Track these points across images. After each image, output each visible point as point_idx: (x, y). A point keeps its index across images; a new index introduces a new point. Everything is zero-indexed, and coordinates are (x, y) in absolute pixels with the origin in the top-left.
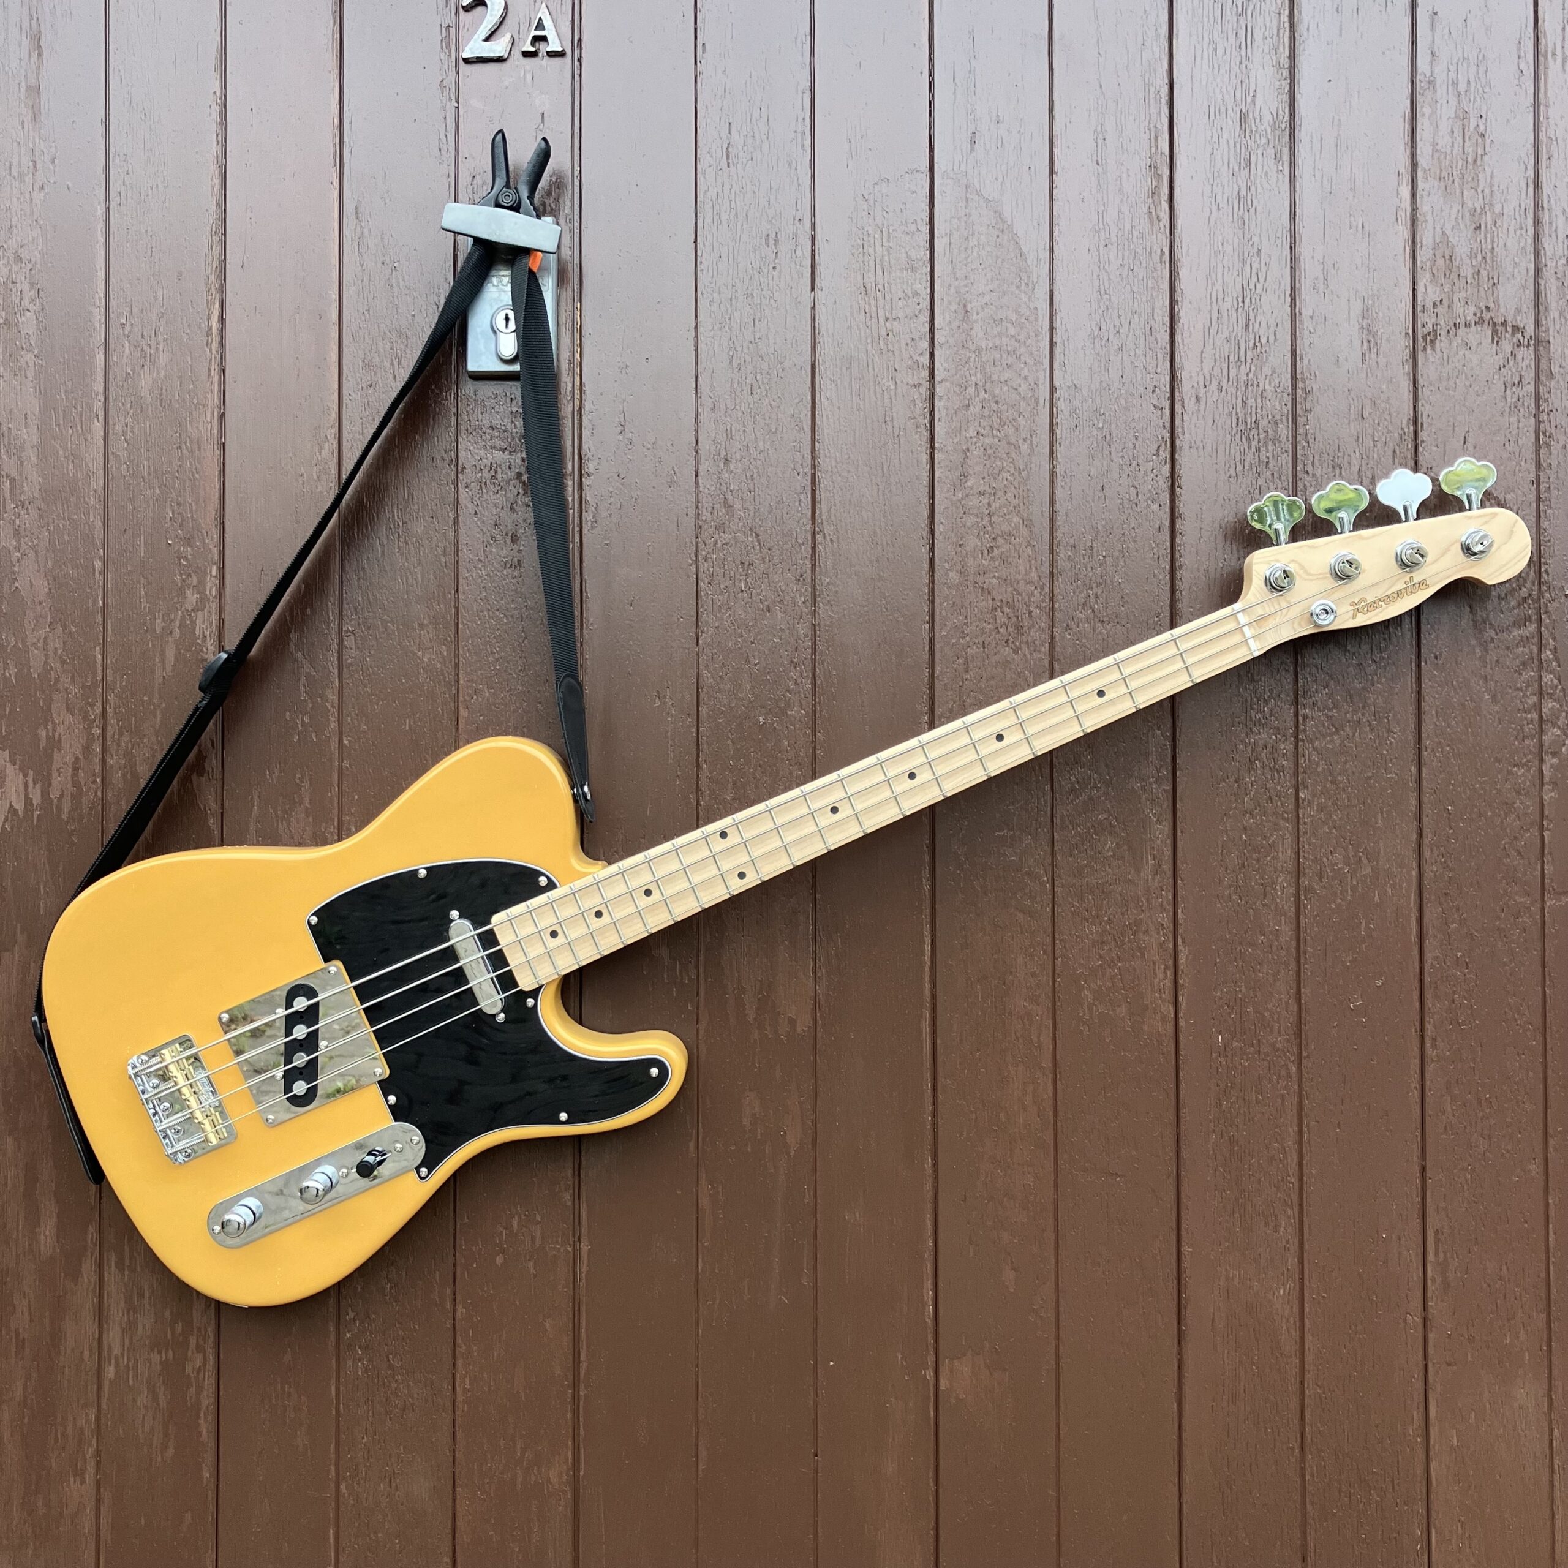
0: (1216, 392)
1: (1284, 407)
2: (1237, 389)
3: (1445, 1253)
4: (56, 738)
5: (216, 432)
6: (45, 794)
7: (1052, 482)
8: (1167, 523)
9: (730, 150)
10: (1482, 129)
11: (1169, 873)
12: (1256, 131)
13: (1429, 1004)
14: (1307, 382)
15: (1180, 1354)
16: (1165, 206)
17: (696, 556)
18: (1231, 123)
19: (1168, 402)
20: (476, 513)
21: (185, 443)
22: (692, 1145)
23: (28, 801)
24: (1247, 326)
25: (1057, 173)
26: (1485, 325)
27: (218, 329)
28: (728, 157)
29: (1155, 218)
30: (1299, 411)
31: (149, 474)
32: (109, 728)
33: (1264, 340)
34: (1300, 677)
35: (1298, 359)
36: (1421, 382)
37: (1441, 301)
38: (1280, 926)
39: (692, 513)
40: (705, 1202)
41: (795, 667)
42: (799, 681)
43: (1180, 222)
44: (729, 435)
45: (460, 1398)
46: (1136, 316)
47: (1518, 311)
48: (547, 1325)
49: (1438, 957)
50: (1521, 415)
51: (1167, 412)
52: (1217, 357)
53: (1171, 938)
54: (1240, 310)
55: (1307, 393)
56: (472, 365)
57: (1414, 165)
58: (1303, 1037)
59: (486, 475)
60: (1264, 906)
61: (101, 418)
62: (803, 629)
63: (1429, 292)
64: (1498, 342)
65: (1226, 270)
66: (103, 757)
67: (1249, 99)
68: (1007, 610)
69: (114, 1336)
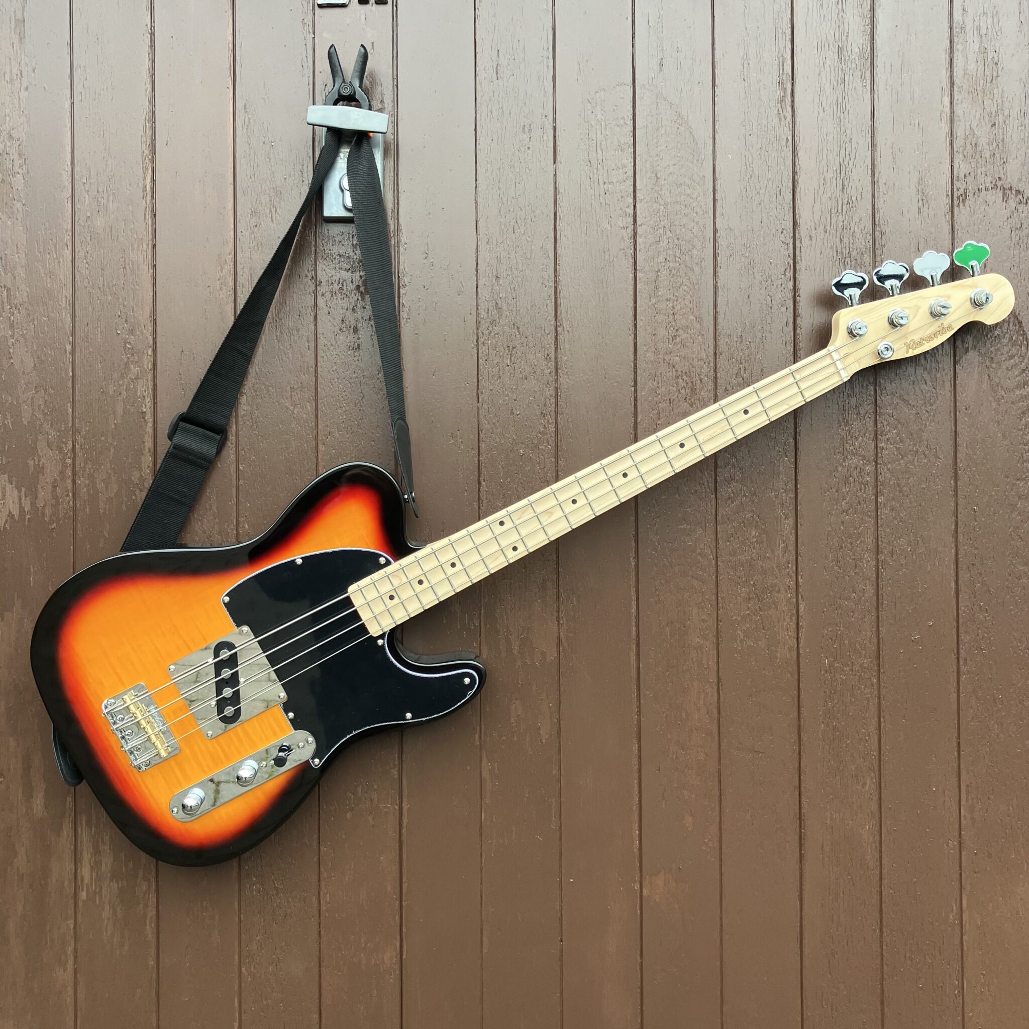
0: (823, 232)
1: (867, 243)
2: (837, 231)
3: (973, 799)
4: (41, 466)
5: (150, 257)
6: (33, 504)
7: (715, 293)
8: (792, 320)
9: (498, 68)
10: (996, 59)
11: (794, 552)
12: (849, 59)
13: (962, 636)
14: (882, 227)
15: (801, 869)
16: (789, 109)
17: (477, 341)
18: (832, 54)
19: (792, 240)
20: (329, 313)
21: (129, 264)
22: (477, 736)
23: (21, 509)
24: (843, 189)
25: (717, 86)
26: (998, 190)
27: (150, 187)
28: (497, 73)
29: (782, 118)
30: (877, 246)
31: (104, 285)
32: (77, 459)
33: (854, 199)
34: (878, 422)
35: (876, 211)
36: (956, 227)
37: (969, 173)
38: (866, 587)
39: (474, 313)
40: (485, 774)
41: (544, 416)
42: (546, 426)
43: (798, 120)
44: (498, 259)
45: (323, 908)
46: (770, 182)
47: (1020, 180)
48: (382, 858)
49: (967, 606)
50: (1021, 250)
51: (791, 246)
52: (824, 210)
53: (795, 596)
54: (838, 178)
55: (882, 234)
56: (327, 213)
57: (952, 83)
58: (881, 659)
59: (336, 287)
60: (855, 573)
61: (70, 248)
62: (550, 392)
63: (962, 168)
64: (1006, 201)
65: (829, 152)
66: (73, 478)
67: (844, 38)
68: (685, 378)
69: (86, 872)
